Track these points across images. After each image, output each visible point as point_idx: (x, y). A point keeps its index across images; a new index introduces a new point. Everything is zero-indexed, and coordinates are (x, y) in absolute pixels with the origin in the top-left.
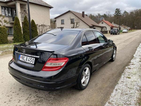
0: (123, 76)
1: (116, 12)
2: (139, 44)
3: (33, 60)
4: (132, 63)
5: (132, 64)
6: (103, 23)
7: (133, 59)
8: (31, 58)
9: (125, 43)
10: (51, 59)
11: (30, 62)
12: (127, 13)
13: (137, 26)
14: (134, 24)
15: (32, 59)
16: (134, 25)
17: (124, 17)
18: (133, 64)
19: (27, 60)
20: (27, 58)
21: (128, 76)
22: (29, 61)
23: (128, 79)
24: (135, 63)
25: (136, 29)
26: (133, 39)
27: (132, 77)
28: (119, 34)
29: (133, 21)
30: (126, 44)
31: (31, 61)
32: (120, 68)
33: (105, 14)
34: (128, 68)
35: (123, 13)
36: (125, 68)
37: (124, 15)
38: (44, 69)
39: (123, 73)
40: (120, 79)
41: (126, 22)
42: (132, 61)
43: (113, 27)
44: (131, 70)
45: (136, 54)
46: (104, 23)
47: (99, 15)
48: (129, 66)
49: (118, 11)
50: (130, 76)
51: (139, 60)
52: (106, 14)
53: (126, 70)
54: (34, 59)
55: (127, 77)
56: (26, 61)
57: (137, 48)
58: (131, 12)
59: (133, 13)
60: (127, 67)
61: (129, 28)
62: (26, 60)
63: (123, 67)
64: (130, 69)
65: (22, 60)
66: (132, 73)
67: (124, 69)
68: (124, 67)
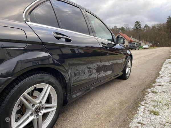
0: (141, 108)
1: (136, 25)
2: (165, 60)
4: (158, 84)
5: (158, 86)
7: (159, 78)
9: (145, 57)
12: (149, 27)
13: (159, 43)
14: (156, 40)
16: (156, 42)
17: (145, 32)
18: (160, 86)
21: (154, 110)
23: (153, 117)
24: (163, 84)
25: (159, 46)
26: (156, 55)
27: (161, 111)
28: (138, 50)
29: (156, 37)
30: (147, 59)
32: (137, 91)
33: (122, 27)
34: (152, 92)
35: (144, 27)
36: (147, 92)
37: (144, 30)
39: (142, 101)
40: (135, 116)
41: (146, 38)
42: (157, 80)
43: (132, 41)
44: (158, 95)
45: (163, 71)
47: (115, 27)
48: (153, 88)
49: (138, 24)
50: (157, 109)
51: (169, 79)
52: (124, 27)
53: (149, 95)
55: (152, 112)
57: (163, 63)
58: (153, 27)
59: (155, 28)
60: (149, 90)
61: (151, 44)
63: (142, 89)
64: (156, 93)
66: (160, 102)
67: (144, 92)
68: (144, 89)
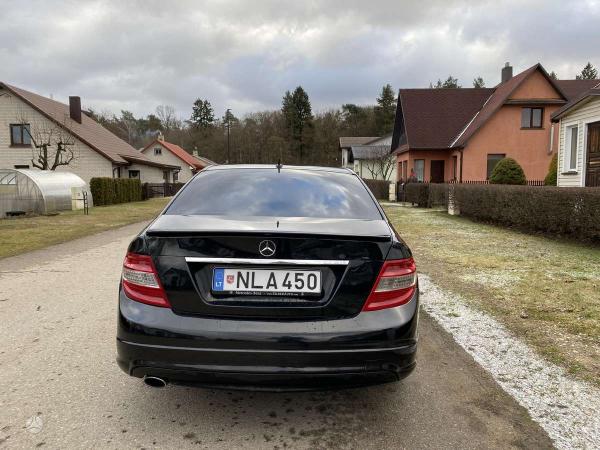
1: (197, 113)
3: (312, 278)
6: (158, 152)
8: (297, 275)
10: (392, 265)
11: (293, 289)
12: (236, 120)
15: (304, 278)
19: (275, 285)
20: (272, 275)
22: (289, 286)
31: (299, 284)
33: (152, 117)
35: (222, 120)
37: (225, 128)
38: (372, 305)
46: (163, 150)
47: (127, 116)
49: (202, 109)
52: (157, 116)
54: (318, 274)
56: (272, 289)
58: (247, 119)
59: (254, 123)
62: (269, 285)
65: (242, 288)
